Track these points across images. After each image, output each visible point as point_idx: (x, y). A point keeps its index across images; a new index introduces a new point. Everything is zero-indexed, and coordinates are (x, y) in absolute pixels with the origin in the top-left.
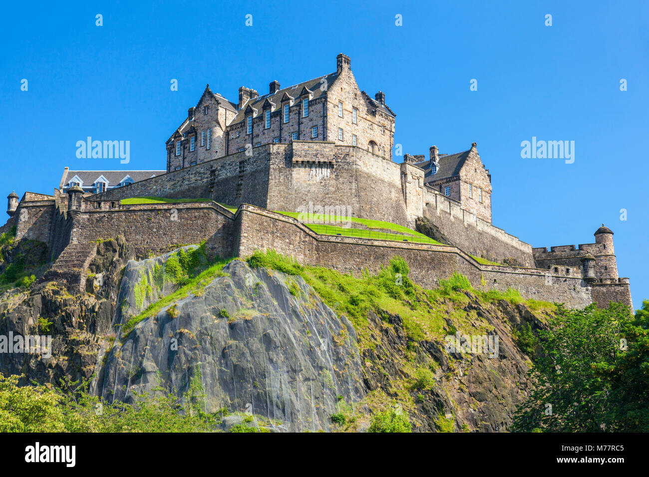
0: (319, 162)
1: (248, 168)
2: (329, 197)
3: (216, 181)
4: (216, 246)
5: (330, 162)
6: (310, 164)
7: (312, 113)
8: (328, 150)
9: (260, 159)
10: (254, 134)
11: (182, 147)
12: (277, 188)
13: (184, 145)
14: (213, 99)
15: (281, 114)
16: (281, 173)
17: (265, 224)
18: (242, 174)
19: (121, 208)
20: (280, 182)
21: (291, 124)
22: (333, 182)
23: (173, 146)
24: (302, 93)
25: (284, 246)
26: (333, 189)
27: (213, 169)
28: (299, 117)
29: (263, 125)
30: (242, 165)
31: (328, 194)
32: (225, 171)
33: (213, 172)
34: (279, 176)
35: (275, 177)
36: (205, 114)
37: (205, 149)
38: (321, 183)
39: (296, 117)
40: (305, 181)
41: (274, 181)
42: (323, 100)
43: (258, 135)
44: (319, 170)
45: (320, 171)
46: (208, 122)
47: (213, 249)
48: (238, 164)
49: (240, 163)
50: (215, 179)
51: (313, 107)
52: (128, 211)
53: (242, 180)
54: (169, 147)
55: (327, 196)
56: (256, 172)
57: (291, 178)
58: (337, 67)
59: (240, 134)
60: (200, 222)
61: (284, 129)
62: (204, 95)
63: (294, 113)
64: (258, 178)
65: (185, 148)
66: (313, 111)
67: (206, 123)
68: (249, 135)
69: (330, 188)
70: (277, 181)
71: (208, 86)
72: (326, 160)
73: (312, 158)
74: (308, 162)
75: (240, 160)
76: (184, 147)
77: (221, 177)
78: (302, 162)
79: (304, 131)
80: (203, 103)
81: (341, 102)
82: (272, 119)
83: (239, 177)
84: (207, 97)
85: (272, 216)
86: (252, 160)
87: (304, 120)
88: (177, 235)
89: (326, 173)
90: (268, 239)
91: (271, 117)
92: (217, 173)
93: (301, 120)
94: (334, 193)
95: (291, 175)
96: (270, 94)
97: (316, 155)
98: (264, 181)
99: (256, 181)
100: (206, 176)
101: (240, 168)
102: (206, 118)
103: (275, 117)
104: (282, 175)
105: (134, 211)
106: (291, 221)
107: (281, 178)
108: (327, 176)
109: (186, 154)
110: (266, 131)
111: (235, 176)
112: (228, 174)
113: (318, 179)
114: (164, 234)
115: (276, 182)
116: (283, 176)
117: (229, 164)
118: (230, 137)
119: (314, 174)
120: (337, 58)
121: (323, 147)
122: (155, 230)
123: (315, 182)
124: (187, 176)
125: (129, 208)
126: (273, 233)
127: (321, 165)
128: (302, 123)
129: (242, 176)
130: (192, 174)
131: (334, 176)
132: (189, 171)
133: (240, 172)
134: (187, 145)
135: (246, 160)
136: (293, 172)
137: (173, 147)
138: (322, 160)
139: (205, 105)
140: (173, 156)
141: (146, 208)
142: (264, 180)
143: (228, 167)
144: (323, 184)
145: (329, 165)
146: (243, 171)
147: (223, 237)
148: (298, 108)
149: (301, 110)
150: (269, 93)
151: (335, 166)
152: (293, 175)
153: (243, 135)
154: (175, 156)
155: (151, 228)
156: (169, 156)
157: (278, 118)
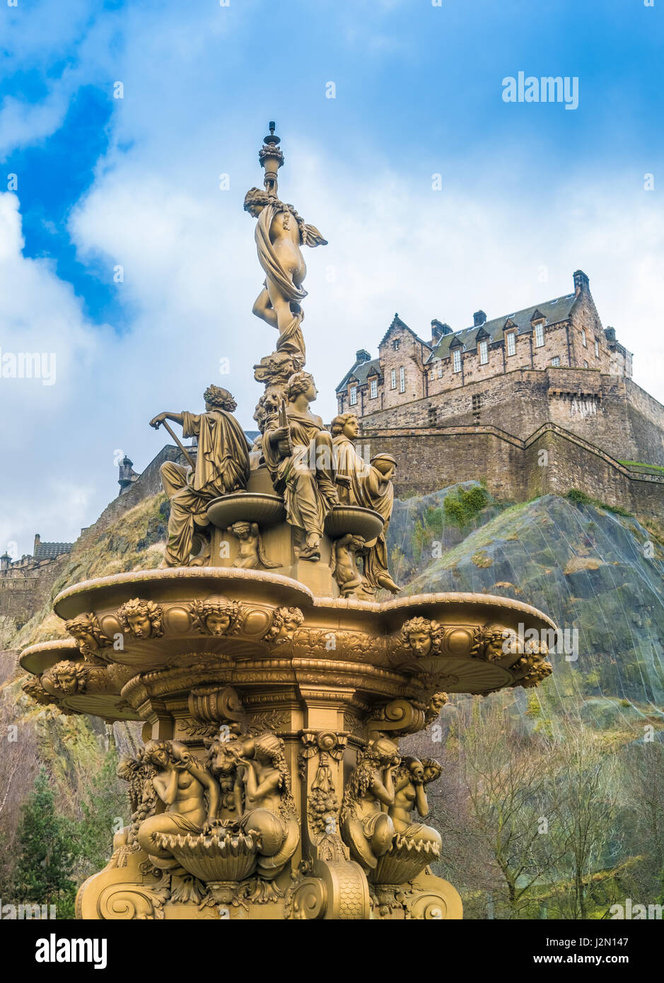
0: (582, 394)
1: (487, 404)
2: (599, 439)
3: (437, 422)
4: (502, 483)
5: (596, 395)
6: (571, 396)
7: (550, 341)
8: (592, 379)
9: (504, 391)
10: (465, 373)
11: (360, 394)
12: (533, 425)
13: (362, 390)
14: (406, 331)
15: (503, 346)
16: (535, 408)
17: (573, 452)
18: (477, 411)
19: (365, 434)
20: (535, 418)
21: (519, 356)
22: (601, 420)
23: (346, 393)
24: (533, 317)
25: (594, 484)
26: (603, 429)
27: (432, 407)
28: (531, 346)
29: (477, 360)
30: (477, 400)
31: (596, 434)
32: (451, 409)
33: (432, 412)
34: (533, 411)
35: (528, 412)
36: (395, 350)
37: (398, 392)
38: (587, 420)
39: (528, 347)
40: (566, 418)
41: (527, 417)
42: (566, 324)
43: (471, 373)
44: (582, 404)
45: (584, 406)
46: (400, 359)
47: (498, 486)
48: (471, 398)
49: (474, 397)
50: (436, 420)
51: (552, 333)
52: (375, 437)
53: (478, 418)
54: (340, 394)
55: (596, 437)
56: (499, 406)
57: (549, 414)
58: (575, 287)
59: (444, 373)
60: (476, 451)
61: (509, 363)
62: (392, 327)
63: (522, 343)
64: (502, 414)
65: (363, 395)
66: (551, 338)
67: (398, 360)
68: (457, 374)
69: (599, 427)
70: (531, 417)
71: (396, 315)
72: (591, 392)
73: (573, 389)
74: (568, 394)
75: (473, 393)
76: (362, 393)
77: (445, 417)
78: (561, 393)
79: (539, 363)
80: (391, 336)
81: (584, 329)
82: (491, 352)
83: (474, 414)
84: (397, 329)
85: (578, 442)
86: (490, 393)
87: (538, 350)
88: (445, 469)
89: (591, 407)
90: (578, 472)
91: (489, 350)
92: (438, 412)
93: (534, 351)
94: (604, 433)
95: (548, 409)
96: (475, 326)
97: (578, 386)
98: (514, 418)
99: (501, 418)
100: (421, 416)
101: (474, 403)
102: (396, 355)
103: (495, 348)
104: (537, 409)
105: (384, 437)
106: (596, 452)
107: (536, 413)
108: (593, 413)
109: (365, 402)
110: (482, 368)
111: (467, 414)
112: (456, 412)
113: (583, 415)
114: (429, 468)
115: (529, 419)
116: (538, 411)
117: (456, 399)
118: (429, 379)
119: (576, 409)
120: (574, 276)
121: (586, 375)
122: (415, 462)
123: (578, 419)
124: (394, 419)
125: (376, 434)
126: (582, 466)
127: (583, 398)
128: (536, 354)
129: (478, 413)
130: (400, 415)
131: (601, 412)
132: (396, 411)
133: (474, 409)
134: (367, 391)
135: (482, 394)
136: (550, 407)
137: (347, 395)
138: (585, 392)
139: (394, 339)
140: (346, 405)
141: (399, 434)
142: (513, 416)
143: (454, 404)
144: (589, 422)
145: (595, 398)
146: (479, 407)
147: (510, 471)
148: (529, 336)
149: (533, 339)
150: (473, 325)
151: (601, 401)
152: (551, 410)
153: (449, 374)
154: (350, 405)
155: (410, 460)
156: (340, 405)
157: (500, 350)
